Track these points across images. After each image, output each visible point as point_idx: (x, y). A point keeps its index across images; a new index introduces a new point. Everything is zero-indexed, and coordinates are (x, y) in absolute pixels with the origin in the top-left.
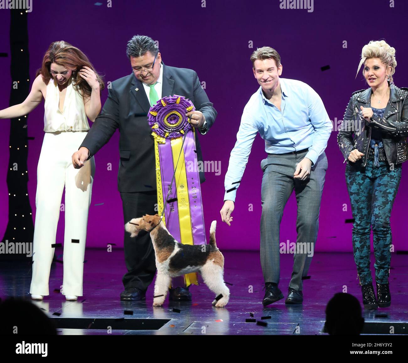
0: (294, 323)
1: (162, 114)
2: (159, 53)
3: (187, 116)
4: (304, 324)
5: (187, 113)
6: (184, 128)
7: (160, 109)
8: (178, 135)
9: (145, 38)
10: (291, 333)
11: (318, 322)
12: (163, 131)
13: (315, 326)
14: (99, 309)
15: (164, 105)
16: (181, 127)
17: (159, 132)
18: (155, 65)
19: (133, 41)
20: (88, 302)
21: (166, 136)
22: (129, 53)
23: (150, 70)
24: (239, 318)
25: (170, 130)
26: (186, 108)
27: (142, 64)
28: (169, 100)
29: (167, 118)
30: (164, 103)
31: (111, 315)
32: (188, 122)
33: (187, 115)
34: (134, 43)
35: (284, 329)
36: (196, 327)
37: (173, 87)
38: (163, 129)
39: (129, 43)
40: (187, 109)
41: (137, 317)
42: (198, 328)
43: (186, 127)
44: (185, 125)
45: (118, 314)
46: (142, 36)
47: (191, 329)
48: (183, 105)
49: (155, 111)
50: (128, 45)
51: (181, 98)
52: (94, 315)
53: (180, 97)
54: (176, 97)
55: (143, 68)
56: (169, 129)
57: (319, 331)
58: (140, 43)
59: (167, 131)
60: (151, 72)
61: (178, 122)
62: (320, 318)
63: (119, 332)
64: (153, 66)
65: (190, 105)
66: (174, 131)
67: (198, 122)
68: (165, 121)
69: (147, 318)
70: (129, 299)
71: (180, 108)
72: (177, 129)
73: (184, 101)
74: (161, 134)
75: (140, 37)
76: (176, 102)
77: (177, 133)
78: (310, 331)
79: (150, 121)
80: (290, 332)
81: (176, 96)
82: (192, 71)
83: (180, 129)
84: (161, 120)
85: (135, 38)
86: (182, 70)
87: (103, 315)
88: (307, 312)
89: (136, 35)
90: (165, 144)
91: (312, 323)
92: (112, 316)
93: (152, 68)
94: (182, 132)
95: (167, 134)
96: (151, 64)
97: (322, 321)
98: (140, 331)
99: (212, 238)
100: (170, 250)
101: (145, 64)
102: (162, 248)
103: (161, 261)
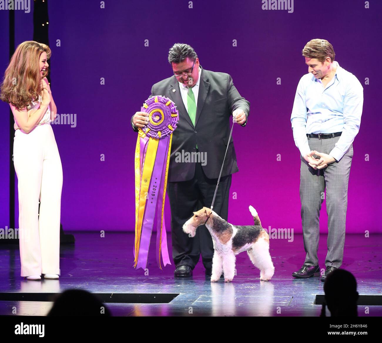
0: (288, 297)
2: (197, 58)
4: (298, 297)
9: (185, 46)
11: (309, 295)
13: (307, 299)
14: (116, 285)
18: (193, 69)
19: (174, 49)
20: (105, 279)
22: (171, 60)
23: (190, 74)
24: (239, 292)
27: (182, 69)
31: (126, 290)
34: (175, 50)
35: (280, 301)
36: (202, 300)
37: (208, 89)
39: (171, 50)
41: (149, 292)
42: (204, 301)
45: (132, 289)
46: (182, 44)
47: (198, 302)
50: (169, 52)
52: (112, 291)
55: (184, 73)
57: (311, 303)
58: (180, 51)
62: (311, 292)
64: (192, 71)
69: (158, 293)
70: (183, 275)
75: (180, 45)
78: (304, 303)
80: (285, 304)
82: (226, 75)
85: (176, 46)
86: (217, 74)
87: (119, 290)
88: (299, 286)
89: (177, 43)
91: (304, 296)
93: (191, 72)
96: (190, 69)
97: (313, 295)
98: (153, 304)
99: (257, 220)
100: (230, 231)
101: (185, 70)
102: (223, 231)
103: (225, 242)
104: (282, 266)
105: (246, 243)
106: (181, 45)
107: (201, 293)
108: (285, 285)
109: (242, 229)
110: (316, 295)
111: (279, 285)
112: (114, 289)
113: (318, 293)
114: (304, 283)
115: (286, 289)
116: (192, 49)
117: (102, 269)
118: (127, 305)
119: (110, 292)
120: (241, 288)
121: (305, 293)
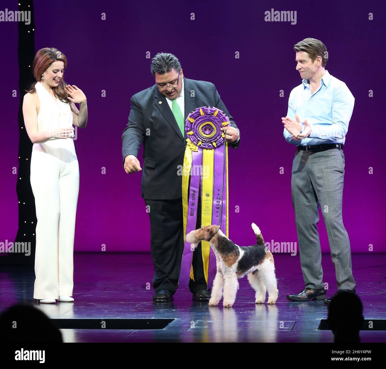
0: (291, 321)
1: (199, 122)
3: (221, 131)
4: (301, 322)
5: (222, 127)
6: (216, 141)
7: (198, 117)
8: (210, 146)
9: (170, 55)
10: (289, 331)
11: (314, 320)
12: (197, 138)
13: (311, 324)
14: (106, 310)
15: (202, 114)
16: (214, 140)
17: (193, 139)
18: (179, 81)
20: (95, 303)
21: (198, 145)
25: (204, 139)
26: (222, 122)
27: (167, 80)
28: (207, 110)
29: (202, 128)
30: (202, 112)
32: (221, 136)
33: (221, 129)
36: (199, 326)
38: (197, 137)
40: (223, 124)
41: (142, 317)
42: (201, 327)
43: (219, 140)
44: (218, 138)
45: (124, 315)
47: (194, 328)
48: (219, 118)
49: (193, 118)
51: (219, 112)
52: (102, 316)
53: (218, 110)
54: (215, 110)
56: (202, 139)
57: (316, 328)
58: (166, 61)
59: (200, 140)
60: (176, 88)
61: (212, 134)
62: (316, 316)
63: (126, 332)
65: (226, 120)
66: (206, 141)
67: (231, 137)
68: (200, 130)
69: (152, 318)
71: (216, 121)
72: (210, 140)
73: (221, 115)
74: (194, 141)
76: (213, 114)
77: (209, 144)
78: (307, 328)
79: (186, 127)
81: (214, 108)
82: (211, 85)
83: (213, 141)
84: (196, 127)
87: (110, 316)
88: (303, 310)
90: (197, 152)
91: (308, 321)
92: (119, 316)
93: (177, 84)
94: (214, 144)
95: (200, 143)
97: (318, 319)
98: (146, 331)
99: (261, 239)
100: (237, 254)
101: (170, 81)
102: (228, 253)
103: (230, 265)
104: (285, 288)
105: (253, 266)
106: (165, 54)
107: (198, 318)
108: (288, 309)
109: (249, 251)
110: (321, 319)
111: (282, 308)
112: (104, 314)
113: (323, 318)
114: (309, 307)
115: (289, 313)
116: (177, 59)
117: (92, 292)
118: (118, 331)
119: (100, 318)
120: (241, 313)
121: (309, 317)
